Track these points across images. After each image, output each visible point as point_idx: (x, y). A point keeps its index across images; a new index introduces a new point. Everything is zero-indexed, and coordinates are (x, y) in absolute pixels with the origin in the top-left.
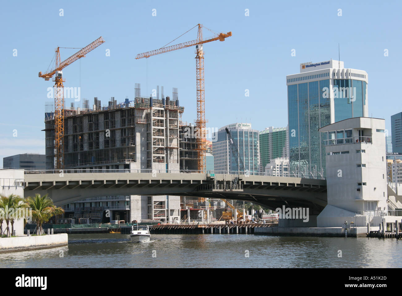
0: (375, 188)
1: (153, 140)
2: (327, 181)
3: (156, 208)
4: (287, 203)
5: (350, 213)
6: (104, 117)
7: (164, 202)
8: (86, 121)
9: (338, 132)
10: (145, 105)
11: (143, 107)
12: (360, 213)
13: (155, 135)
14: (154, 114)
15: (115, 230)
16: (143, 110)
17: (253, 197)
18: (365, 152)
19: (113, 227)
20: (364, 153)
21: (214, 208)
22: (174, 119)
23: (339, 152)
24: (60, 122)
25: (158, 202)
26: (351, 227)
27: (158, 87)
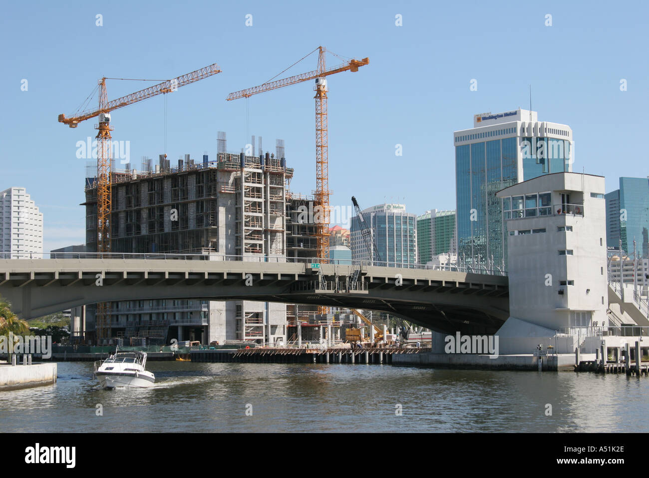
0: (588, 290)
1: (246, 219)
2: (509, 278)
3: (249, 323)
4: (444, 314)
5: (546, 331)
6: (172, 183)
7: (262, 313)
8: (145, 190)
9: (528, 198)
10: (233, 165)
11: (230, 167)
12: (563, 331)
13: (247, 211)
14: (246, 178)
15: (184, 356)
16: (230, 172)
17: (389, 304)
18: (572, 230)
19: (182, 351)
20: (570, 231)
21: (339, 323)
22: (278, 186)
23: (529, 231)
24: (105, 192)
25: (251, 313)
26: (549, 355)
27: (253, 137)
